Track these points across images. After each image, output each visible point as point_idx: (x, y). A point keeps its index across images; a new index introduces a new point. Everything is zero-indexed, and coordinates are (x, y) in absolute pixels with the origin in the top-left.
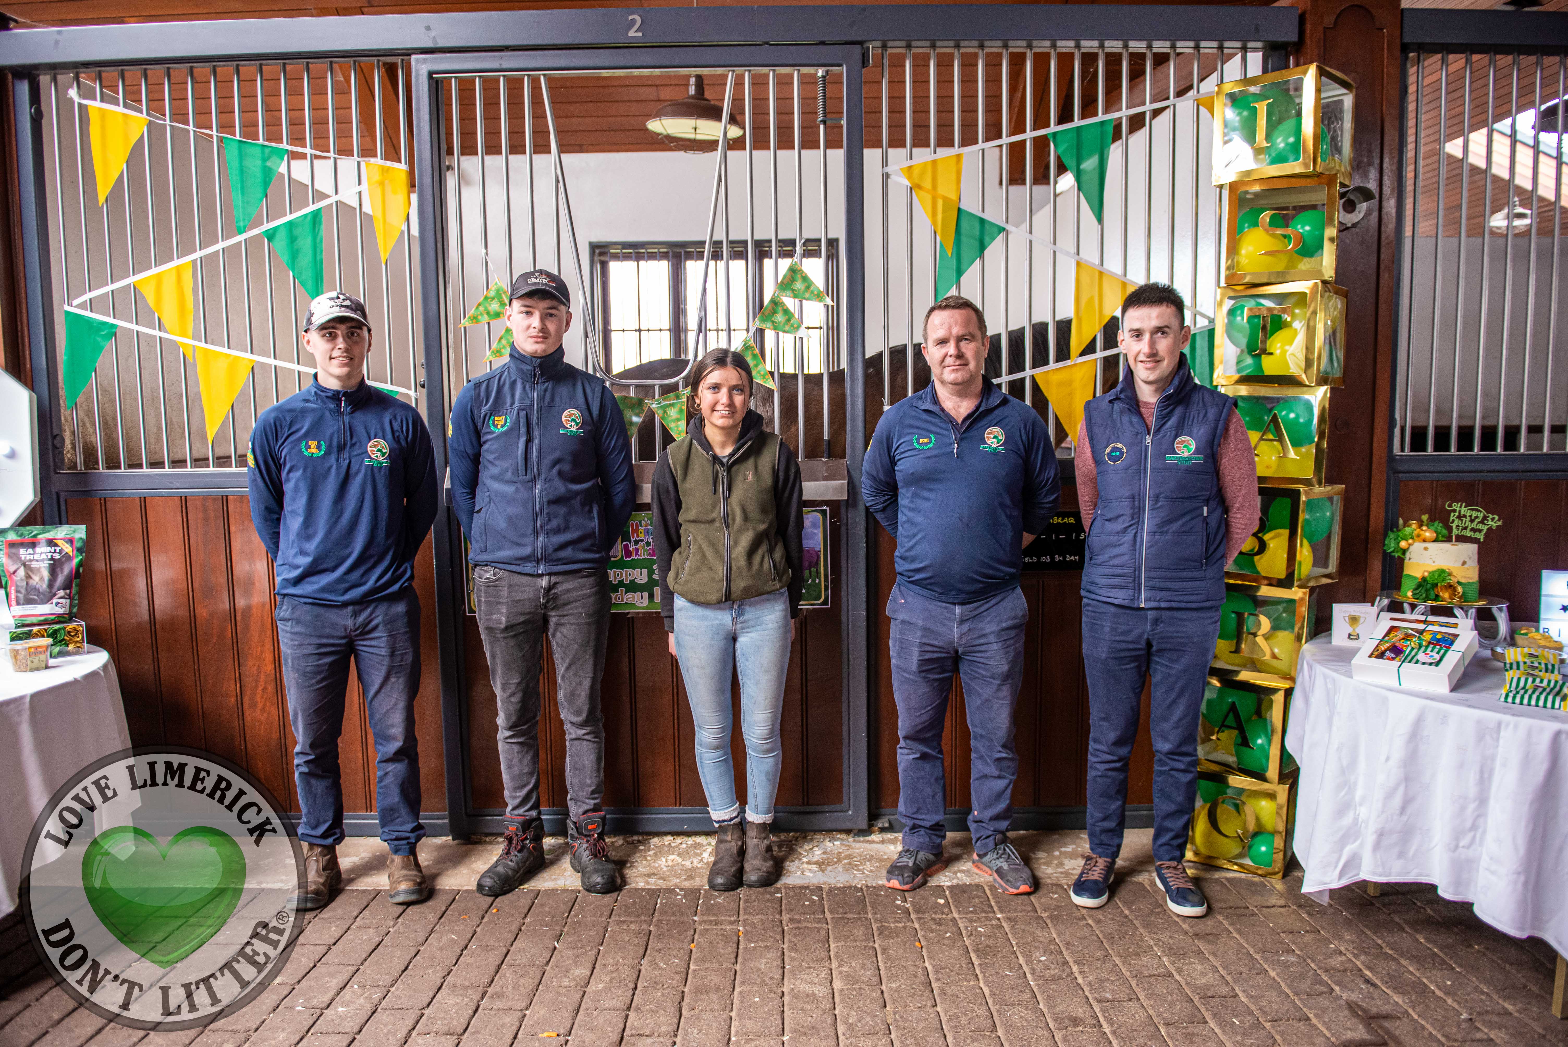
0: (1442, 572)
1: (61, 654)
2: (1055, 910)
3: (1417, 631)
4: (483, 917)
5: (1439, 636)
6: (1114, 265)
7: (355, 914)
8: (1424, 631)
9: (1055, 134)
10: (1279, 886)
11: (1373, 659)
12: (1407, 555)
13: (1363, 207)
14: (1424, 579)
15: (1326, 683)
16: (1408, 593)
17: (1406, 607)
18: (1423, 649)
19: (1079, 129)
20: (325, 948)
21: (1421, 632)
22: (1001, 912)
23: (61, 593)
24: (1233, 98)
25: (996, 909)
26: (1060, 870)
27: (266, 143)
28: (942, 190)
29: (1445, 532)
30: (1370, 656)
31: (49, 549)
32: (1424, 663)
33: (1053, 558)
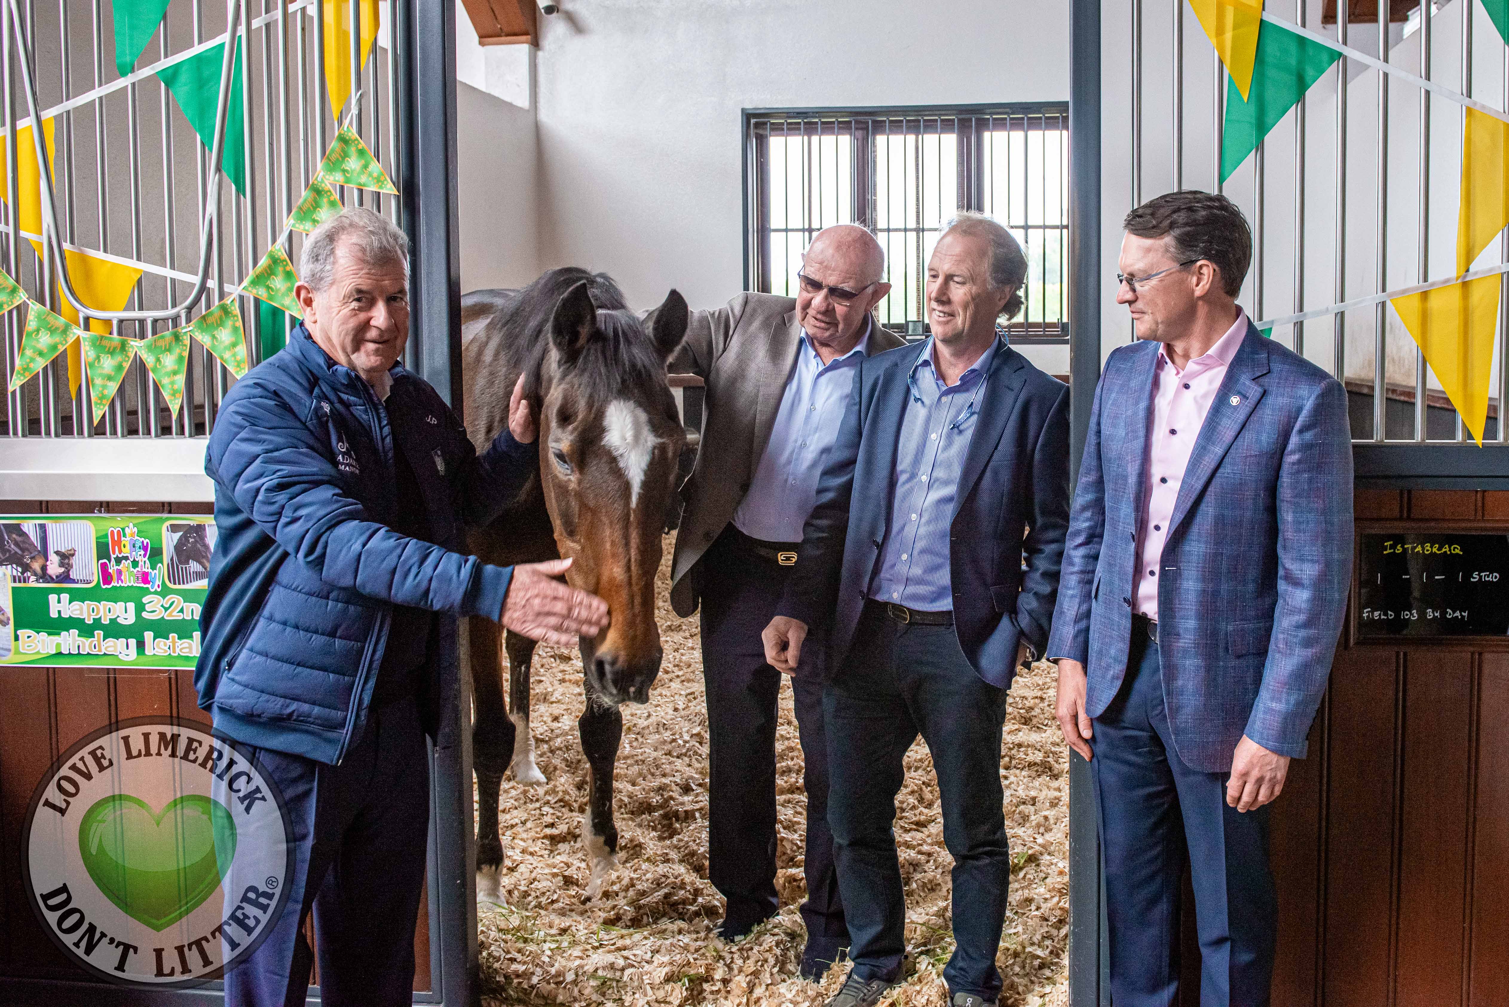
33: (1422, 614)
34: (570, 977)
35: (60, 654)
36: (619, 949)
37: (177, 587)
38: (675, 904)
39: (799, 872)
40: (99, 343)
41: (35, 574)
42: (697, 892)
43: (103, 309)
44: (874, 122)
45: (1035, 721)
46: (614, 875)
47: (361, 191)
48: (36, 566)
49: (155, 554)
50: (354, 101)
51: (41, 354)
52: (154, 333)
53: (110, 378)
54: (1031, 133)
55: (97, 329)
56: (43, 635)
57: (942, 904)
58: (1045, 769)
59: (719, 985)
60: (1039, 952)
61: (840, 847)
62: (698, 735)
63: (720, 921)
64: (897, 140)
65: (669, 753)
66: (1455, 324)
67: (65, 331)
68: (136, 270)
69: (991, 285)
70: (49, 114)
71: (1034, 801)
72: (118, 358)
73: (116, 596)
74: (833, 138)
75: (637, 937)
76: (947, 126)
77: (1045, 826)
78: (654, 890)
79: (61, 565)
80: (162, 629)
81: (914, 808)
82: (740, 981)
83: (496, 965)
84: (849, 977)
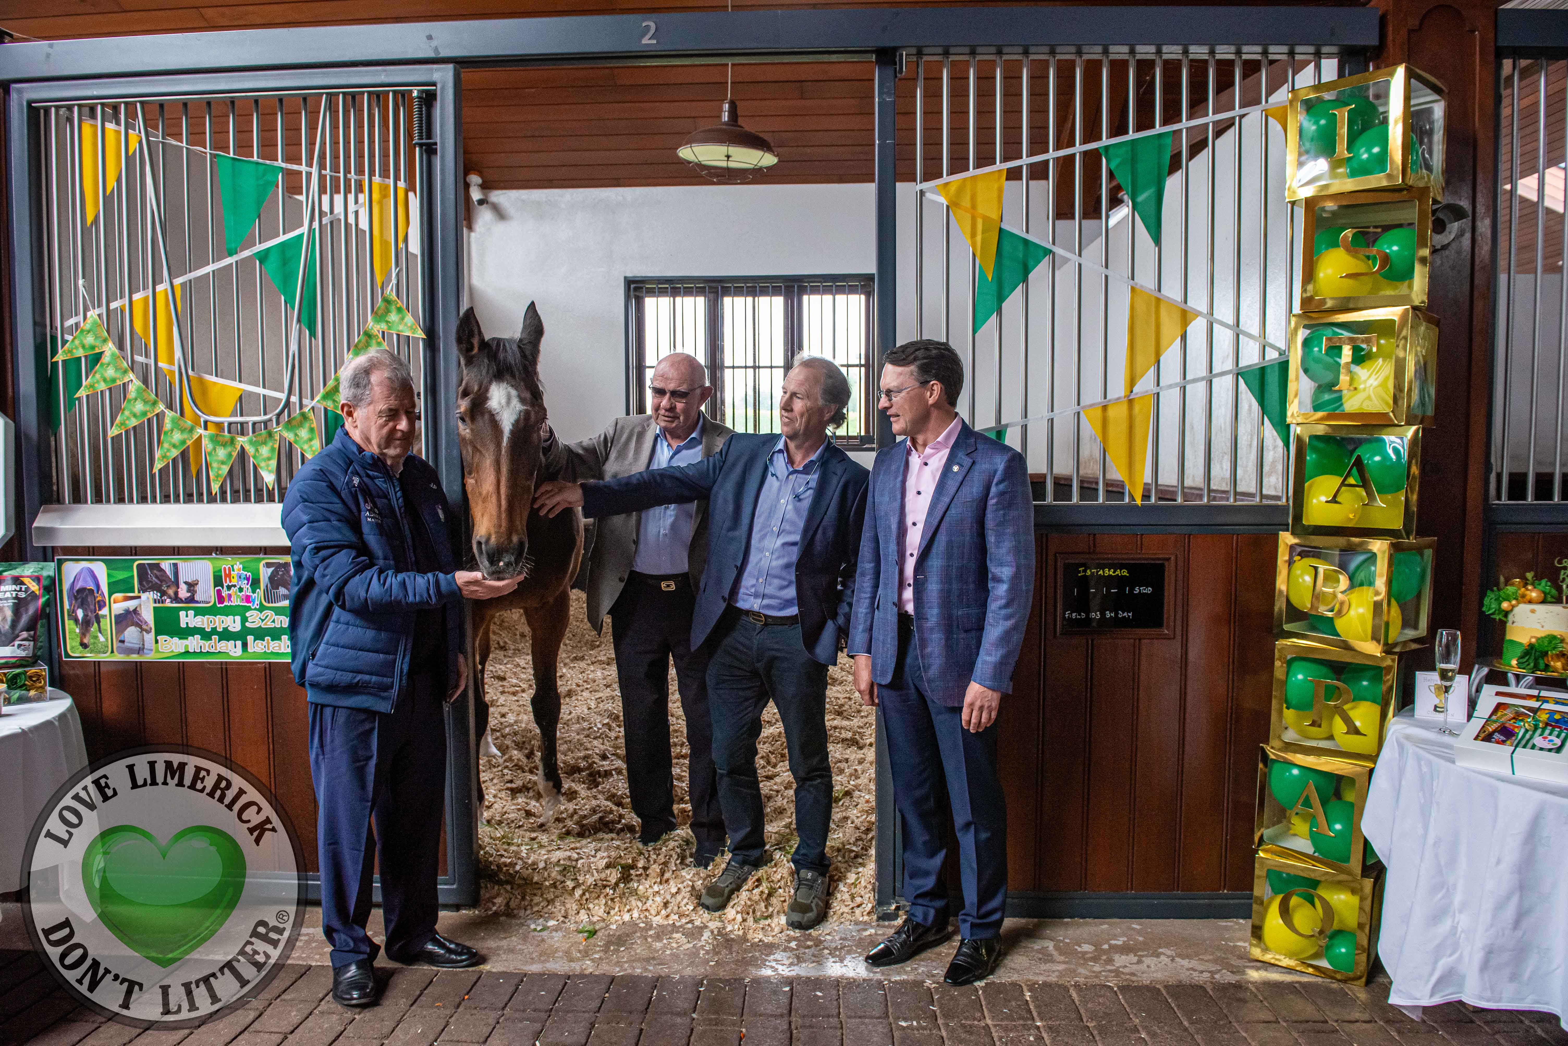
0: (1552, 638)
1: (21, 700)
2: (1103, 1018)
3: (1530, 709)
4: (458, 1007)
5: (1557, 717)
6: (1172, 291)
7: (321, 995)
8: (1539, 709)
9: (1107, 148)
10: (1362, 995)
11: (1479, 742)
12: (1510, 617)
13: (1454, 227)
14: (1531, 646)
15: (1420, 766)
16: (1512, 663)
17: (1511, 678)
18: (1539, 731)
19: (1133, 141)
20: (281, 1037)
21: (1534, 711)
22: (1041, 1020)
23: (25, 634)
24: (1309, 106)
25: (1035, 1014)
26: (1109, 967)
27: (260, 161)
28: (981, 209)
29: (1554, 592)
30: (1476, 739)
31: (14, 587)
32: (1541, 749)
33: (1103, 614)
34: (541, 865)
35: (188, 652)
36: (573, 849)
37: (270, 605)
38: (606, 824)
39: (689, 807)
40: (214, 439)
41: (170, 597)
42: (621, 816)
43: (215, 415)
44: (723, 287)
45: (845, 714)
46: (562, 808)
47: (398, 335)
48: (171, 592)
49: (255, 583)
50: (394, 275)
51: (174, 446)
52: (254, 432)
53: (223, 463)
54: (837, 297)
55: (212, 431)
56: (176, 639)
57: (788, 820)
58: (854, 742)
59: (641, 871)
60: (854, 848)
61: (722, 775)
62: (607, 724)
63: (637, 835)
64: (739, 301)
65: (588, 736)
66: (1124, 427)
67: (191, 430)
68: (239, 389)
69: (821, 402)
70: (178, 281)
71: (847, 760)
72: (229, 449)
73: (227, 612)
74: (692, 299)
75: (584, 842)
76: (776, 292)
77: (855, 775)
78: (591, 815)
79: (189, 591)
80: (260, 634)
81: (764, 767)
82: (655, 868)
83: (491, 859)
84: (729, 864)
